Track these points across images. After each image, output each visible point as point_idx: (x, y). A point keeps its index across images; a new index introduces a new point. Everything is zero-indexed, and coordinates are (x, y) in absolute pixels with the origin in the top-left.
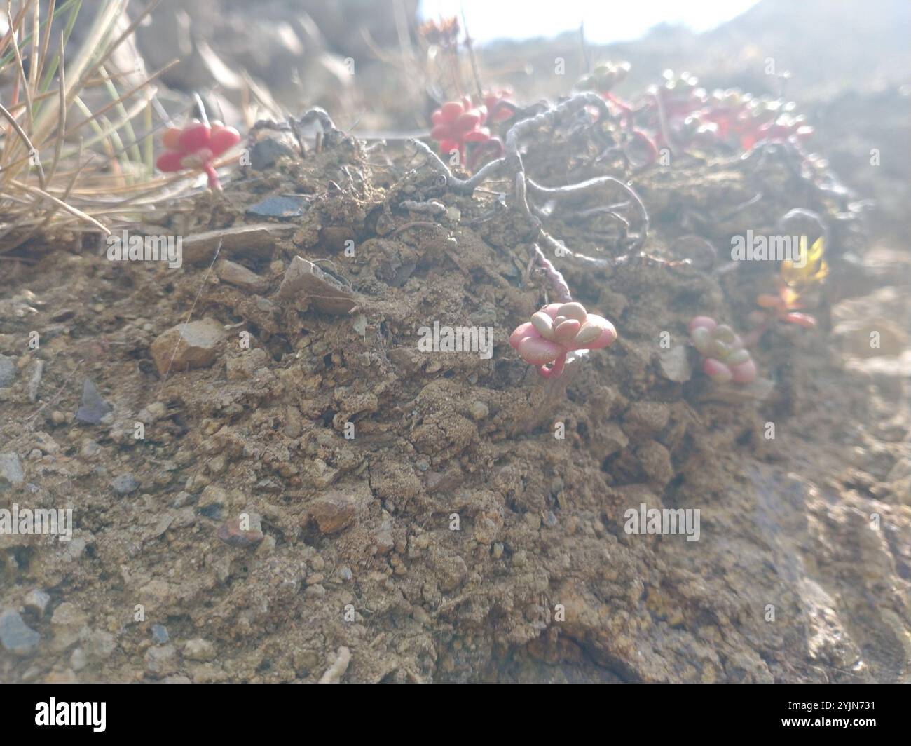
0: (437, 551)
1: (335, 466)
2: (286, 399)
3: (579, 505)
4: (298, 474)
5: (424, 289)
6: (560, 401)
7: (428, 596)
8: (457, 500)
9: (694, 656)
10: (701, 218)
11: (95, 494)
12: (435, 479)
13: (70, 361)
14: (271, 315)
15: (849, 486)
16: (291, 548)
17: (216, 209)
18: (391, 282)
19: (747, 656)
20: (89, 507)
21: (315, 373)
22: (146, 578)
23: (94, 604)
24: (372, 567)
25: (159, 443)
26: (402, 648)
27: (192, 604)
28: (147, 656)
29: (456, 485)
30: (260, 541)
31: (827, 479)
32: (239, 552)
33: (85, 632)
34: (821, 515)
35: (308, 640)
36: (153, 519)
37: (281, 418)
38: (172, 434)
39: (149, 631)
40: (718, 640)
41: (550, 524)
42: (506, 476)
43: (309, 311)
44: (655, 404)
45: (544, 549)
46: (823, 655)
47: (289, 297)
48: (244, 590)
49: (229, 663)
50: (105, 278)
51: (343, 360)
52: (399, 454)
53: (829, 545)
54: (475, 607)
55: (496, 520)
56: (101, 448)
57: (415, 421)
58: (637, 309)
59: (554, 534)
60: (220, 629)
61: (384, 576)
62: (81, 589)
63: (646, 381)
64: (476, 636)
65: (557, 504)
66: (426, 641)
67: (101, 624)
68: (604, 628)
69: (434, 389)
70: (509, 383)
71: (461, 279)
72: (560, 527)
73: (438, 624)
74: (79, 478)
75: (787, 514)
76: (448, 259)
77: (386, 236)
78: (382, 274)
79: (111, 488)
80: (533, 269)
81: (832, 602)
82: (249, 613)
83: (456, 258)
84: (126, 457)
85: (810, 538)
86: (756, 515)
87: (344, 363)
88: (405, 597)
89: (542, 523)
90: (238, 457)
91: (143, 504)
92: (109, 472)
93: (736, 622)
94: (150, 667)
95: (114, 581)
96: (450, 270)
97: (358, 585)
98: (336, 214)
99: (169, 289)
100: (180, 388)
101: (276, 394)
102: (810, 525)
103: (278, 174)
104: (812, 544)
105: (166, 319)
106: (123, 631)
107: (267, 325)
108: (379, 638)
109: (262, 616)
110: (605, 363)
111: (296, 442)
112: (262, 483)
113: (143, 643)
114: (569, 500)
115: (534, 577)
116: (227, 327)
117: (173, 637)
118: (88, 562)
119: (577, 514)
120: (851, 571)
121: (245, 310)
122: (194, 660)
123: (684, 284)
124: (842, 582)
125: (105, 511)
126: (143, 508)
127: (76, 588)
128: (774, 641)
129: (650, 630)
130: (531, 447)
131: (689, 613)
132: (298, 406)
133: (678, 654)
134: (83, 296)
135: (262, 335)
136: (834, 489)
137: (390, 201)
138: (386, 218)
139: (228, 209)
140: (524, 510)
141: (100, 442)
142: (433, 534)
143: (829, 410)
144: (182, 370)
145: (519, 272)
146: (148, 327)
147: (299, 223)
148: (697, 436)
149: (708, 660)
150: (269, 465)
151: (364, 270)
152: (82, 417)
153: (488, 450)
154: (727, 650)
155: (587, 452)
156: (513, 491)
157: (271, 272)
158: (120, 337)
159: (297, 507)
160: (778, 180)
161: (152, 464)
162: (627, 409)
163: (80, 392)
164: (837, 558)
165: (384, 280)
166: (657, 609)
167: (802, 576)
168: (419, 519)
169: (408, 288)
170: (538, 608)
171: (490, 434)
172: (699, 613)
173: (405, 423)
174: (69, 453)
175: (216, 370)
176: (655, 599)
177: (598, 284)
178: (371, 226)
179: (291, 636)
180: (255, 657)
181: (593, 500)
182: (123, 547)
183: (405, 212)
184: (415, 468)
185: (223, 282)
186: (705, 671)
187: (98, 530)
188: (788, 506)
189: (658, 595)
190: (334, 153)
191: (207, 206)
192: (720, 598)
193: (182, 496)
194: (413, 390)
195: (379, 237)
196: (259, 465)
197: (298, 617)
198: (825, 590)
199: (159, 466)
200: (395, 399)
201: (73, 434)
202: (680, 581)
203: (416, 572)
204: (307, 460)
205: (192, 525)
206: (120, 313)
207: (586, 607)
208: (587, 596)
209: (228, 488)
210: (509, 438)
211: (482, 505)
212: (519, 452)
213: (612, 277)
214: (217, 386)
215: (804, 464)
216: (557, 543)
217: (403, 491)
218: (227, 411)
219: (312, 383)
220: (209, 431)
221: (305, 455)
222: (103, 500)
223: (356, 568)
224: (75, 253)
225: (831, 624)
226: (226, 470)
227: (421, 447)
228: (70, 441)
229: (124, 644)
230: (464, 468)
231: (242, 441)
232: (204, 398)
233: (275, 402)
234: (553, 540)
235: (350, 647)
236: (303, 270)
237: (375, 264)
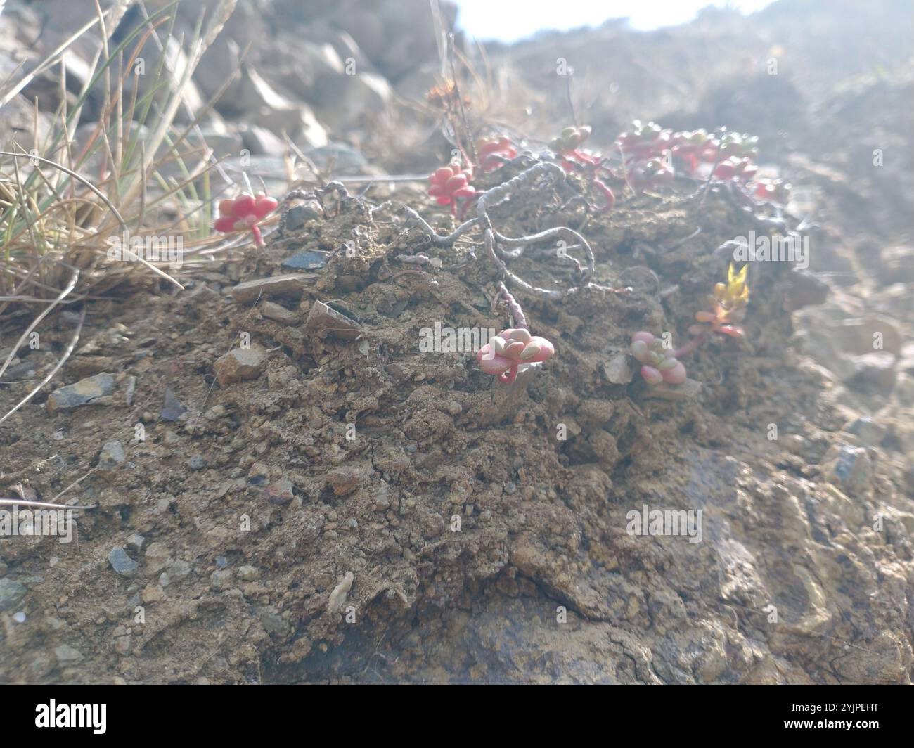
0: (421, 509)
1: (346, 449)
2: (312, 402)
3: (536, 478)
4: (319, 455)
5: (414, 319)
6: (522, 400)
7: (414, 541)
8: (438, 473)
9: (623, 592)
10: (650, 250)
11: (175, 470)
12: (421, 458)
13: (155, 376)
14: (300, 341)
15: (780, 467)
16: (313, 505)
17: (259, 261)
18: (388, 315)
19: (667, 594)
20: (172, 478)
21: (333, 382)
22: (212, 525)
23: (175, 544)
24: (373, 520)
25: (221, 434)
26: (394, 577)
27: (243, 543)
28: (212, 576)
29: (438, 462)
30: (291, 500)
31: (761, 461)
32: (276, 507)
33: (169, 561)
34: (750, 490)
35: (325, 567)
36: (217, 486)
37: (307, 415)
38: (229, 427)
39: (214, 561)
40: (644, 581)
41: (510, 491)
42: (476, 457)
43: (328, 338)
44: (601, 401)
45: (506, 511)
46: (735, 597)
47: (314, 328)
48: (281, 533)
49: (269, 583)
50: (178, 313)
51: (353, 373)
52: (394, 440)
53: (755, 514)
54: (450, 550)
55: (466, 488)
56: (179, 438)
57: (406, 416)
58: (591, 326)
59: (514, 499)
60: (263, 559)
61: (381, 526)
62: (166, 534)
63: (594, 383)
64: (452, 572)
65: (518, 477)
66: (411, 572)
67: (180, 556)
68: (549, 568)
69: (420, 392)
70: (479, 388)
71: (443, 311)
72: (518, 494)
73: (422, 561)
74: (164, 458)
75: (718, 489)
76: (432, 296)
77: (386, 281)
78: (383, 310)
79: (186, 465)
80: (498, 301)
81: (752, 558)
82: (284, 548)
83: (438, 295)
84: (196, 444)
85: (738, 508)
86: (688, 488)
87: (353, 375)
88: (397, 541)
89: (504, 491)
90: (276, 443)
91: (210, 476)
92: (185, 454)
93: (660, 569)
94: (214, 583)
95: (189, 528)
96: (435, 304)
97: (362, 532)
98: (347, 267)
99: (226, 322)
100: (234, 394)
101: (304, 398)
102: (739, 498)
103: (306, 234)
104: (740, 513)
105: (224, 344)
106: (195, 560)
107: (298, 348)
108: (376, 568)
109: (293, 549)
110: (561, 370)
111: (318, 432)
112: (294, 461)
113: (209, 569)
114: (528, 474)
115: (497, 529)
116: (269, 350)
117: (230, 565)
118: (171, 515)
119: (534, 485)
120: (772, 535)
121: (281, 337)
122: (245, 580)
123: (630, 306)
124: (764, 544)
125: (182, 481)
126: (209, 479)
127: (162, 533)
128: (691, 584)
129: (589, 572)
130: (498, 434)
131: (623, 561)
132: (320, 407)
133: (610, 590)
134: (162, 327)
135: (294, 355)
136: (767, 469)
137: (389, 255)
138: (385, 269)
139: (268, 263)
140: (491, 481)
141: (178, 434)
142: (419, 497)
143: (776, 404)
144: (236, 382)
145: (489, 304)
146: (211, 351)
147: (320, 273)
148: (638, 426)
149: (633, 594)
150: (298, 448)
151: (369, 305)
152: (164, 416)
153: (462, 437)
154: (650, 588)
155: (545, 439)
156: (481, 466)
157: (301, 310)
158: (191, 357)
159: (319, 477)
160: (720, 214)
161: (215, 448)
162: (579, 405)
163: (163, 398)
164: (761, 524)
165: (384, 313)
166: (598, 558)
167: (727, 538)
168: (409, 487)
169: (402, 318)
170: (498, 552)
171: (465, 425)
172: (631, 561)
173: (399, 417)
174: (156, 442)
175: (261, 381)
176: (596, 550)
177: (556, 309)
178: (374, 274)
179: (313, 564)
180: (288, 578)
181: (547, 474)
182: (196, 505)
183: (399, 262)
184: (406, 450)
185: (265, 317)
186: (631, 603)
187: (178, 494)
188: (721, 483)
189: (598, 547)
190: (348, 217)
191: (254, 258)
192: (647, 550)
193: (237, 470)
194: (405, 393)
195: (380, 282)
196: (291, 448)
197: (318, 552)
198: (747, 549)
199: (220, 450)
200: (392, 401)
201: (158, 428)
202: (615, 536)
203: (405, 524)
204: (326, 445)
205: (244, 490)
206: (189, 339)
207: (536, 552)
208: (538, 545)
209: (269, 464)
210: (480, 428)
211: (456, 477)
212: (487, 439)
213: (568, 303)
214: (261, 393)
215: (746, 449)
216: (515, 506)
217: (396, 466)
218: (268, 410)
219: (331, 390)
220: (256, 425)
221: (325, 441)
222: (181, 473)
223: (361, 520)
224: (154, 294)
225: (747, 575)
226: (267, 452)
227: (410, 435)
228: (156, 433)
229: (196, 569)
230: (444, 450)
231: (279, 431)
232: (251, 402)
233: (304, 404)
234: (512, 503)
235: (354, 572)
236: (322, 312)
237: (377, 302)
